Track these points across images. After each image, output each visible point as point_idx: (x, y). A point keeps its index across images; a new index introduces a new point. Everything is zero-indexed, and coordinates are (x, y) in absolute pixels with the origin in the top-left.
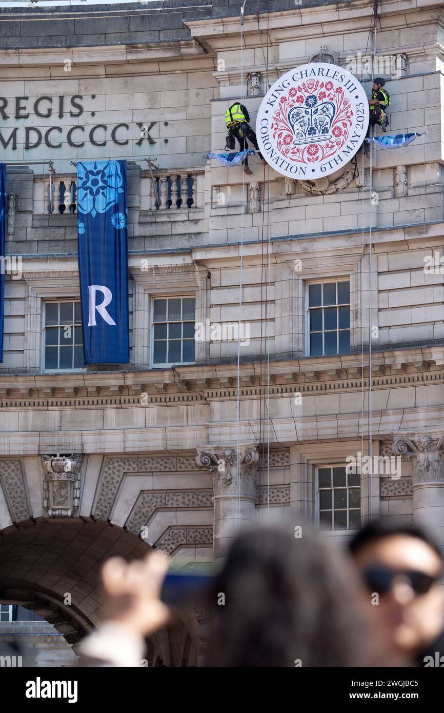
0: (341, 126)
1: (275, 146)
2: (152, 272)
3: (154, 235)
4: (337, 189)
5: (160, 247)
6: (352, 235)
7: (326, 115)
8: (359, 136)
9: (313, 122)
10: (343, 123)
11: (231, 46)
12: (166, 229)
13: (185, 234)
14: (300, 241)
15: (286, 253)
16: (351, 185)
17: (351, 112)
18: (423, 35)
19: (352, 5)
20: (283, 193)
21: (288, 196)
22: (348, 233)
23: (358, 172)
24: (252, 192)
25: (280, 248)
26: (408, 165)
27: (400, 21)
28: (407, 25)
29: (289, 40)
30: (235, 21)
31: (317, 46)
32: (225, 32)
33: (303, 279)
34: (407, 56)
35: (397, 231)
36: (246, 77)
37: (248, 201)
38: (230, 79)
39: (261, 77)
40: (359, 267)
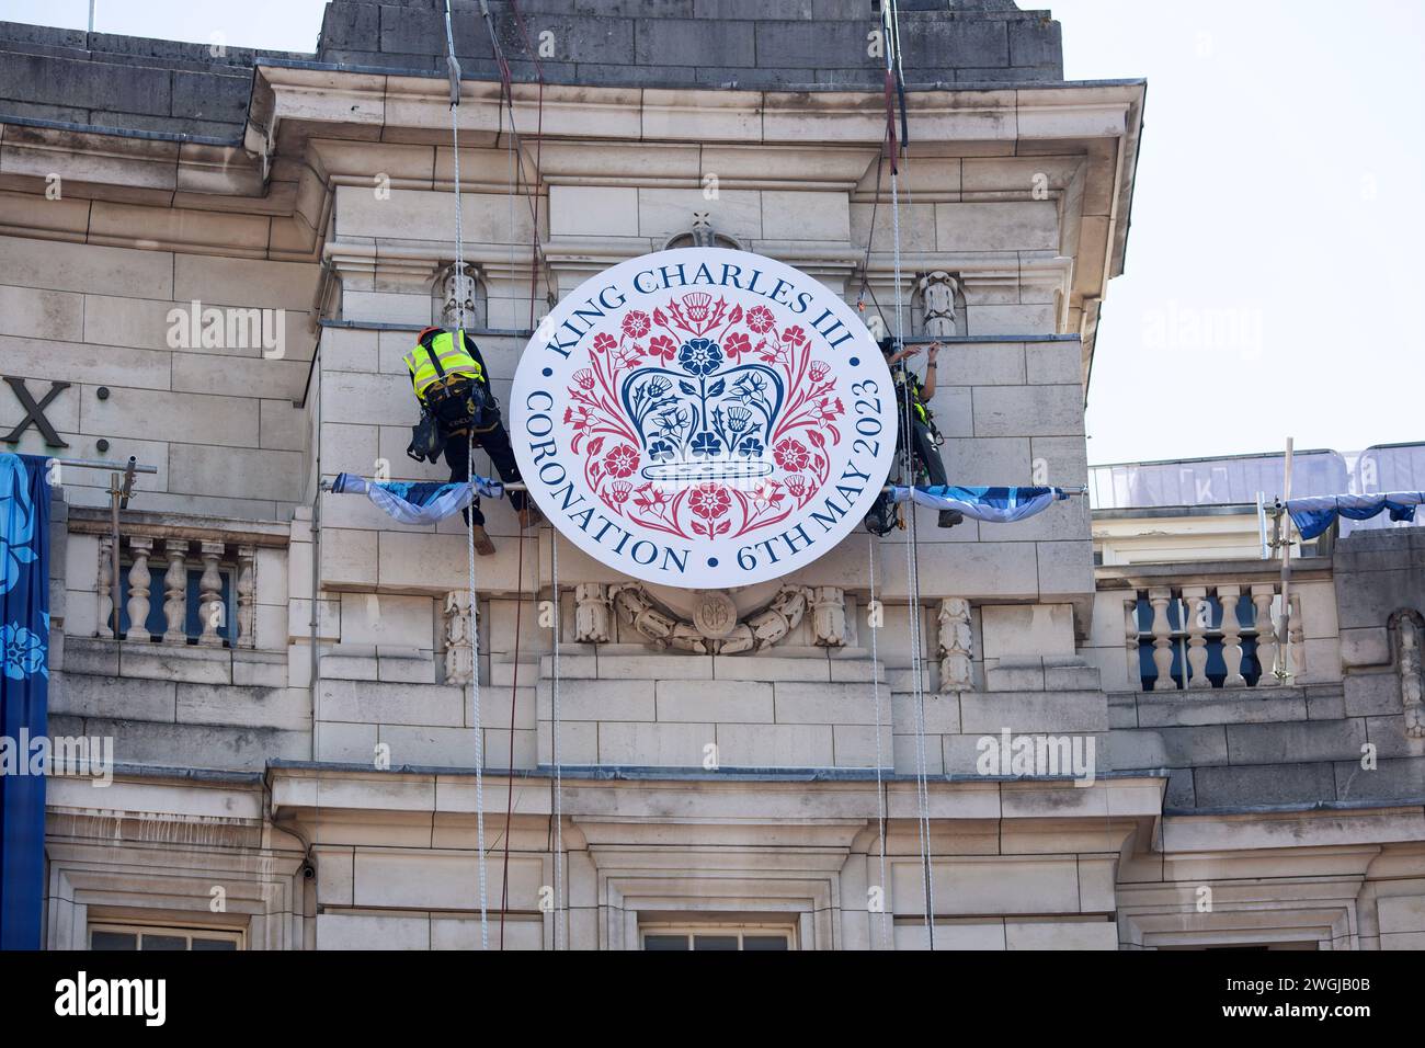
0: (805, 441)
1: (576, 474)
2: (113, 833)
3: (116, 715)
4: (758, 643)
5: (136, 756)
6: (825, 786)
7: (753, 403)
8: (867, 477)
9: (710, 418)
10: (811, 433)
12: (157, 704)
13: (222, 727)
14: (647, 785)
15: (598, 819)
16: (798, 638)
17: (838, 402)
18: (1010, 229)
19: (812, 101)
20: (566, 636)
21: (586, 645)
22: (813, 777)
23: (823, 600)
24: (457, 623)
25: (578, 799)
26: (978, 600)
27: (943, 177)
28: (961, 192)
29: (584, 179)
30: (424, 94)
31: (674, 210)
32: (390, 122)
33: (638, 912)
34: (961, 281)
35: (978, 787)
36: (430, 272)
37: (439, 649)
38: (379, 269)
39: (480, 280)
40: (835, 890)
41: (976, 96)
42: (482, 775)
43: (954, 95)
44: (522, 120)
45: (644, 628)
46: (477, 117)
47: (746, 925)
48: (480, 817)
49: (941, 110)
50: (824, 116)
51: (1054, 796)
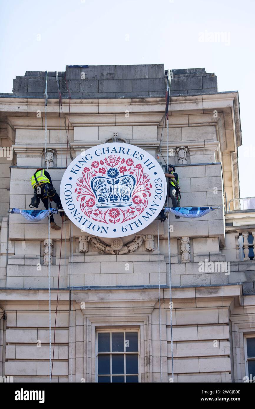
4: (129, 251)
6: (146, 290)
11: (30, 125)
14: (97, 291)
16: (141, 249)
18: (203, 134)
19: (146, 101)
20: (77, 251)
21: (82, 253)
22: (143, 287)
23: (148, 238)
24: (47, 248)
25: (78, 296)
26: (192, 237)
27: (183, 120)
28: (189, 124)
29: (83, 125)
30: (38, 103)
31: (108, 132)
32: (29, 111)
33: (95, 326)
34: (188, 149)
35: (189, 289)
36: (41, 152)
37: (42, 255)
38: (27, 152)
39: (55, 153)
40: (150, 319)
41: (191, 97)
42: (51, 290)
43: (185, 98)
44: (65, 109)
45: (98, 248)
46: (53, 109)
47: (126, 329)
48: (50, 301)
49: (181, 102)
50: (149, 105)
51: (210, 291)
